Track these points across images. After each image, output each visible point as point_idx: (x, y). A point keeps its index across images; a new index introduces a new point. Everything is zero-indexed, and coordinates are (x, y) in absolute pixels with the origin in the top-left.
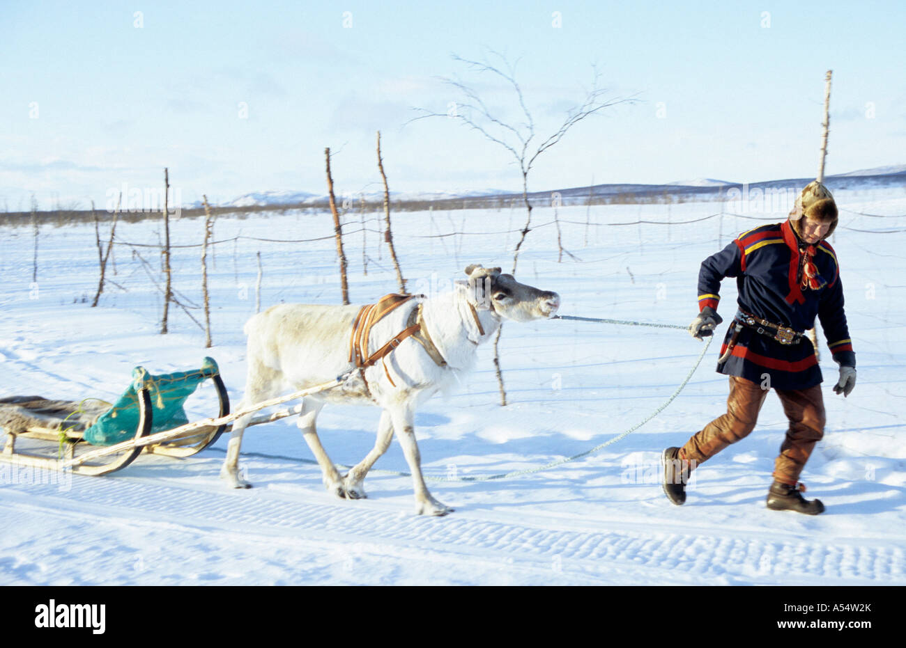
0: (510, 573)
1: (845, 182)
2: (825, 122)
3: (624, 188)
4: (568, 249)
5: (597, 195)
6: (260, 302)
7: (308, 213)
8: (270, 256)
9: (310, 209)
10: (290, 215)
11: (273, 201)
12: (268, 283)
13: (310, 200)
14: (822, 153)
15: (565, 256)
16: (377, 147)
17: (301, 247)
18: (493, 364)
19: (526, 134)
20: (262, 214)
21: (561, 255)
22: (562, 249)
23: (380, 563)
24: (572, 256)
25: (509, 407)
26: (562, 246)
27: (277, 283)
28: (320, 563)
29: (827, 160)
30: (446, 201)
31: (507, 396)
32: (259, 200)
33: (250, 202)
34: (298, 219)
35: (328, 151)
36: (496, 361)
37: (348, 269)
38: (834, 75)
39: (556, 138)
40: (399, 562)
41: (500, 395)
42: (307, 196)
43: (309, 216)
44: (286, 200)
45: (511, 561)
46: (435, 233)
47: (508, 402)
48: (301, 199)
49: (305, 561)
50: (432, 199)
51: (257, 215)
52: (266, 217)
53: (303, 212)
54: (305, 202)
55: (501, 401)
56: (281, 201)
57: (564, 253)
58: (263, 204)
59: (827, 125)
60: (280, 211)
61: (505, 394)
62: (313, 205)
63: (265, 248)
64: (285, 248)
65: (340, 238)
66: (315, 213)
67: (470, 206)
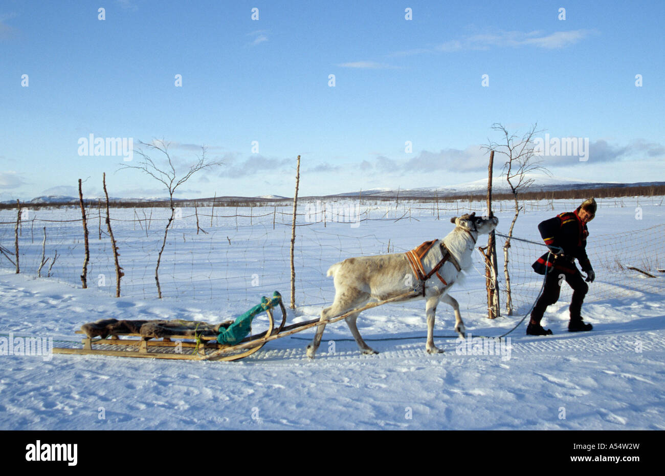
0: (153, 364)
1: (336, 199)
2: (297, 176)
3: (233, 198)
4: (202, 228)
5: (219, 202)
6: (44, 251)
7: (72, 208)
8: (51, 229)
9: (73, 206)
10: (62, 208)
11: (53, 201)
12: (49, 243)
13: (74, 201)
14: (296, 189)
15: (200, 232)
16: (103, 180)
17: (68, 225)
18: (155, 279)
19: (172, 177)
20: (47, 208)
21: (198, 231)
22: (198, 228)
23: (96, 362)
24: (203, 231)
25: (163, 299)
26: (199, 226)
27: (54, 243)
28: (69, 363)
29: (298, 192)
30: (144, 203)
31: (162, 294)
32: (46, 201)
33: (41, 201)
34: (66, 211)
35: (80, 181)
36: (157, 278)
37: (89, 237)
38: (301, 158)
39: (185, 179)
40: (105, 361)
41: (158, 294)
42: (72, 199)
43: (72, 210)
44: (60, 201)
45: (154, 359)
46: (137, 219)
47: (162, 296)
48: (69, 200)
49: (62, 362)
50: (137, 202)
51: (44, 208)
52: (50, 209)
53: (69, 207)
54: (72, 202)
55: (158, 296)
56: (58, 201)
57: (200, 230)
58: (48, 202)
59: (298, 178)
60: (57, 206)
61: (161, 293)
62: (74, 204)
63: (48, 225)
64: (58, 225)
65: (85, 221)
66: (76, 208)
67: (157, 206)
